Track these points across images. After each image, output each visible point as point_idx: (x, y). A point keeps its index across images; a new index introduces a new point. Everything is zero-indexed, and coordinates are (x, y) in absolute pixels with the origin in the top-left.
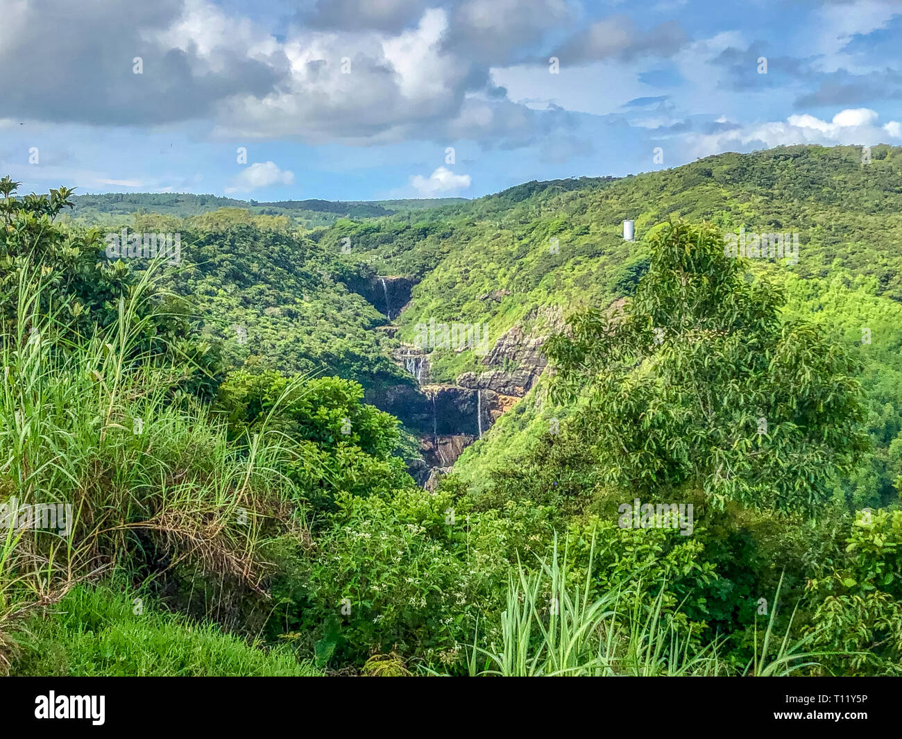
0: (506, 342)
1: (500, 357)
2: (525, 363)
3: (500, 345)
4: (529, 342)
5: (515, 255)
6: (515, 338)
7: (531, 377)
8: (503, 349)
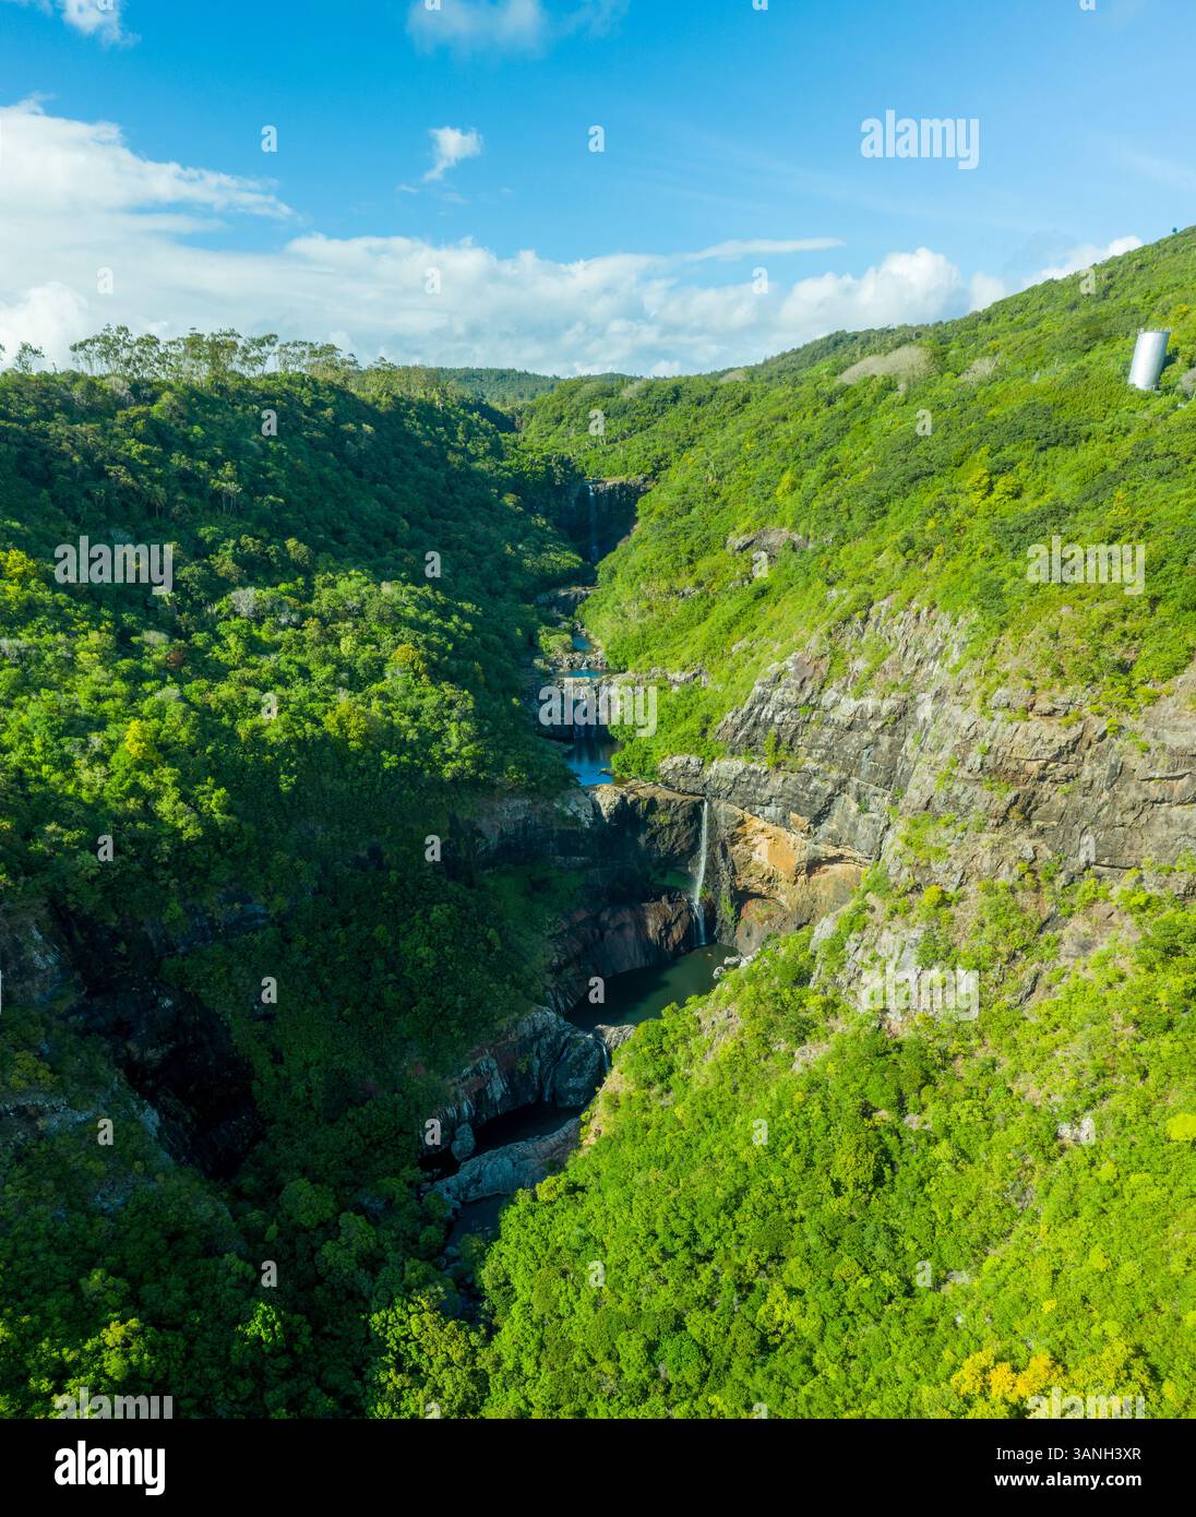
0: (777, 695)
1: (760, 731)
2: (821, 760)
3: (764, 699)
4: (836, 703)
5: (817, 441)
6: (801, 688)
7: (830, 800)
8: (767, 713)
